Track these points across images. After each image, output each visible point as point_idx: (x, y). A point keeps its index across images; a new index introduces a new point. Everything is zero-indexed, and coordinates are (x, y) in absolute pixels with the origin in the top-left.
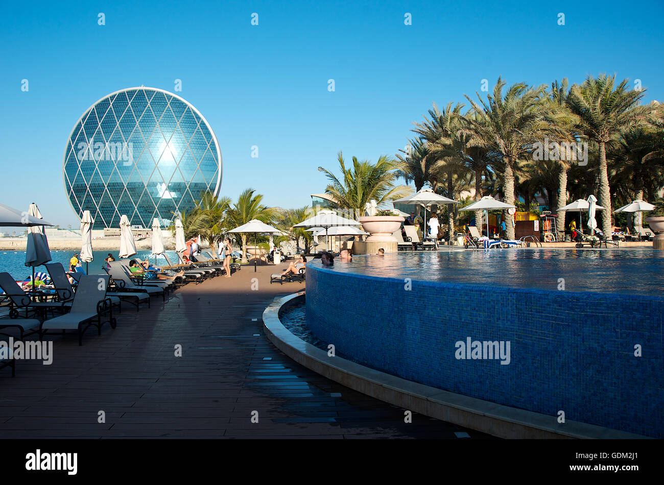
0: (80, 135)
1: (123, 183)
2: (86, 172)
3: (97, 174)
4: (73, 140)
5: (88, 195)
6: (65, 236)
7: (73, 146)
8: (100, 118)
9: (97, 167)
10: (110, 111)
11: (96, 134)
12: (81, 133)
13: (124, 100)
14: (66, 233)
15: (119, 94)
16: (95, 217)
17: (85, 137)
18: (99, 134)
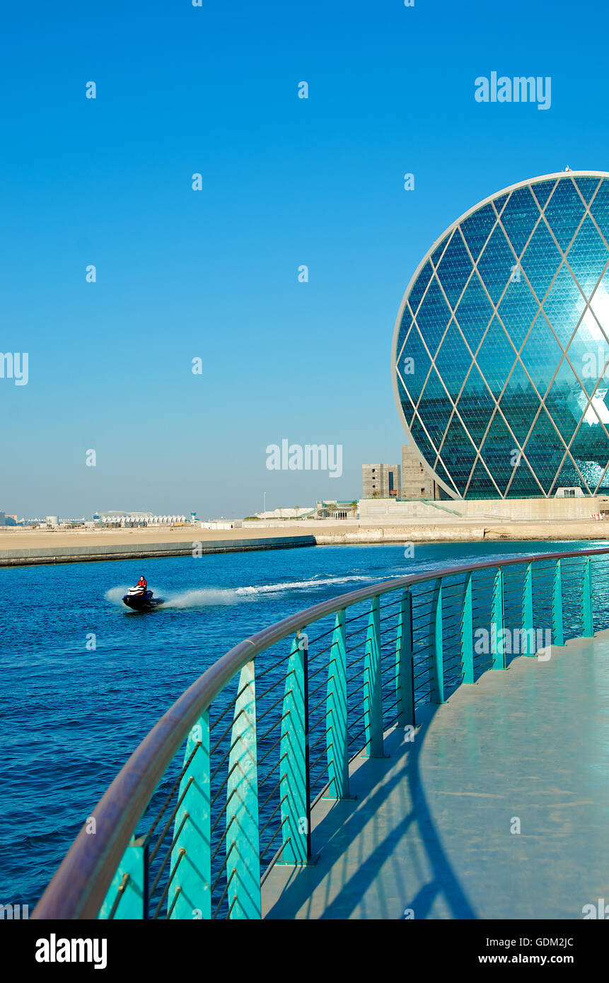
0: (429, 292)
1: (536, 395)
2: (449, 374)
3: (475, 375)
4: (413, 301)
5: (456, 424)
6: (415, 515)
7: (414, 317)
8: (475, 251)
9: (474, 361)
10: (498, 233)
11: (469, 287)
12: (431, 287)
13: (528, 206)
14: (415, 507)
15: (513, 193)
16: (472, 471)
17: (442, 296)
18: (474, 287)
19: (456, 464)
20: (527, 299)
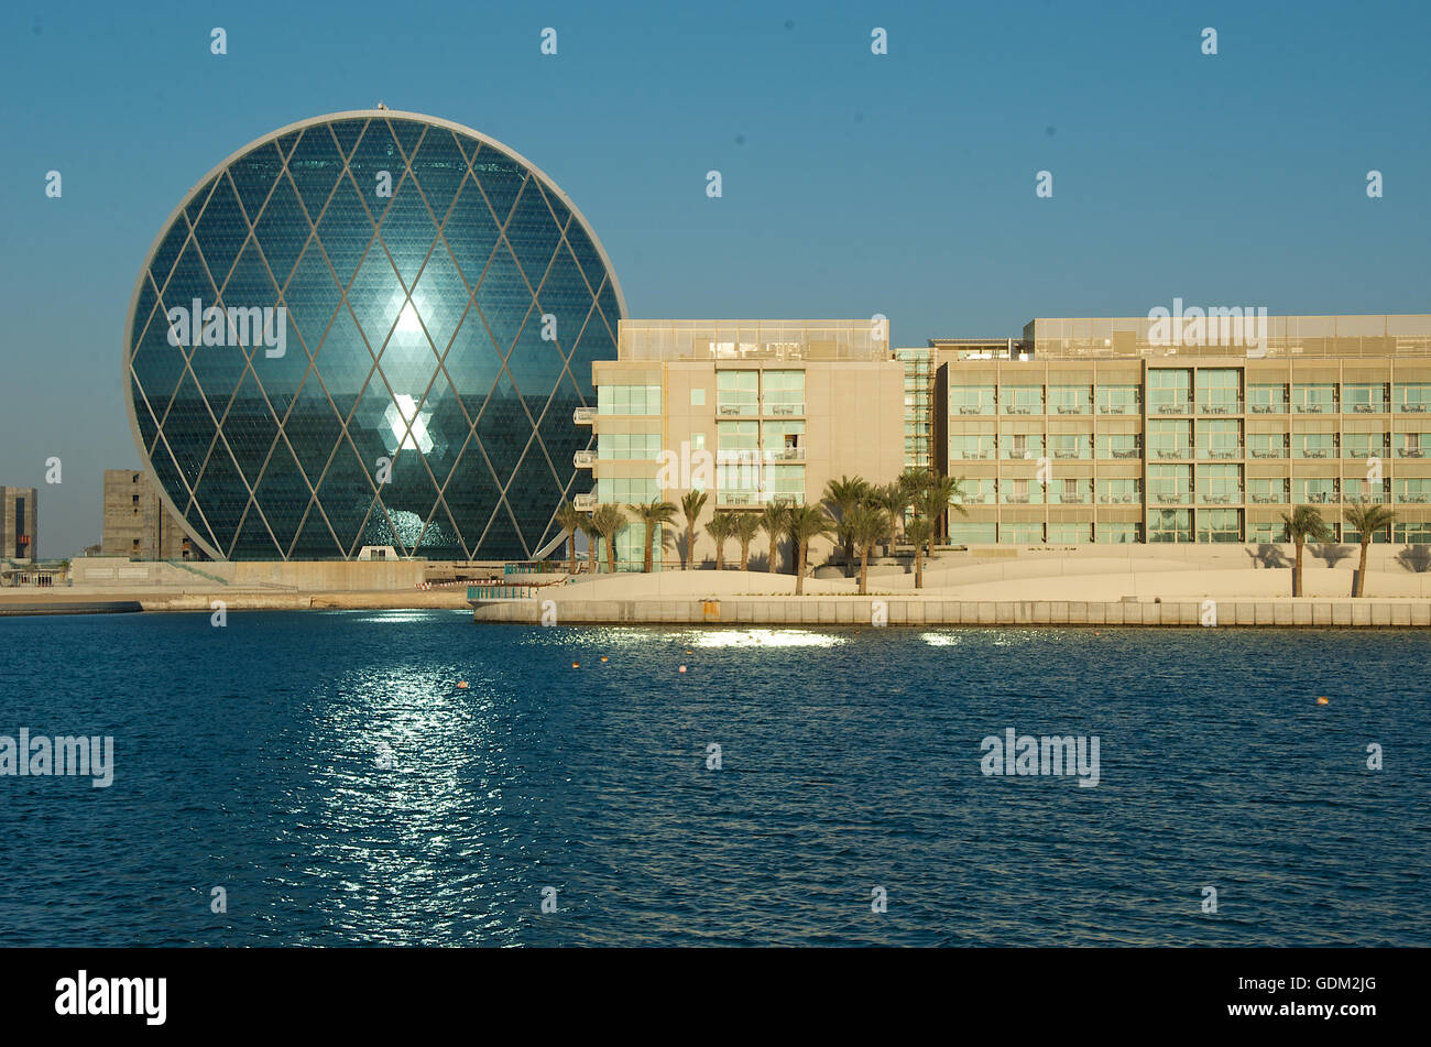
0: (182, 260)
1: (336, 417)
2: (213, 380)
3: (251, 385)
4: (159, 272)
5: (220, 453)
6: (159, 581)
7: (160, 294)
8: (253, 209)
9: (250, 364)
10: (285, 187)
11: (242, 259)
12: (186, 253)
13: (328, 152)
14: (159, 570)
15: (306, 131)
16: (242, 520)
17: (203, 268)
18: (251, 259)
19: (219, 509)
20: (325, 284)
